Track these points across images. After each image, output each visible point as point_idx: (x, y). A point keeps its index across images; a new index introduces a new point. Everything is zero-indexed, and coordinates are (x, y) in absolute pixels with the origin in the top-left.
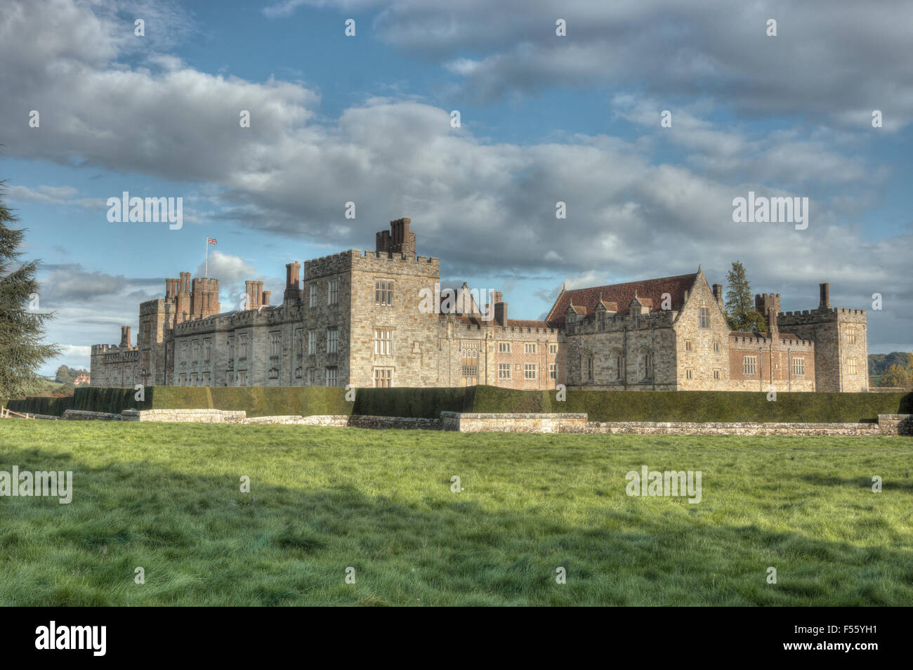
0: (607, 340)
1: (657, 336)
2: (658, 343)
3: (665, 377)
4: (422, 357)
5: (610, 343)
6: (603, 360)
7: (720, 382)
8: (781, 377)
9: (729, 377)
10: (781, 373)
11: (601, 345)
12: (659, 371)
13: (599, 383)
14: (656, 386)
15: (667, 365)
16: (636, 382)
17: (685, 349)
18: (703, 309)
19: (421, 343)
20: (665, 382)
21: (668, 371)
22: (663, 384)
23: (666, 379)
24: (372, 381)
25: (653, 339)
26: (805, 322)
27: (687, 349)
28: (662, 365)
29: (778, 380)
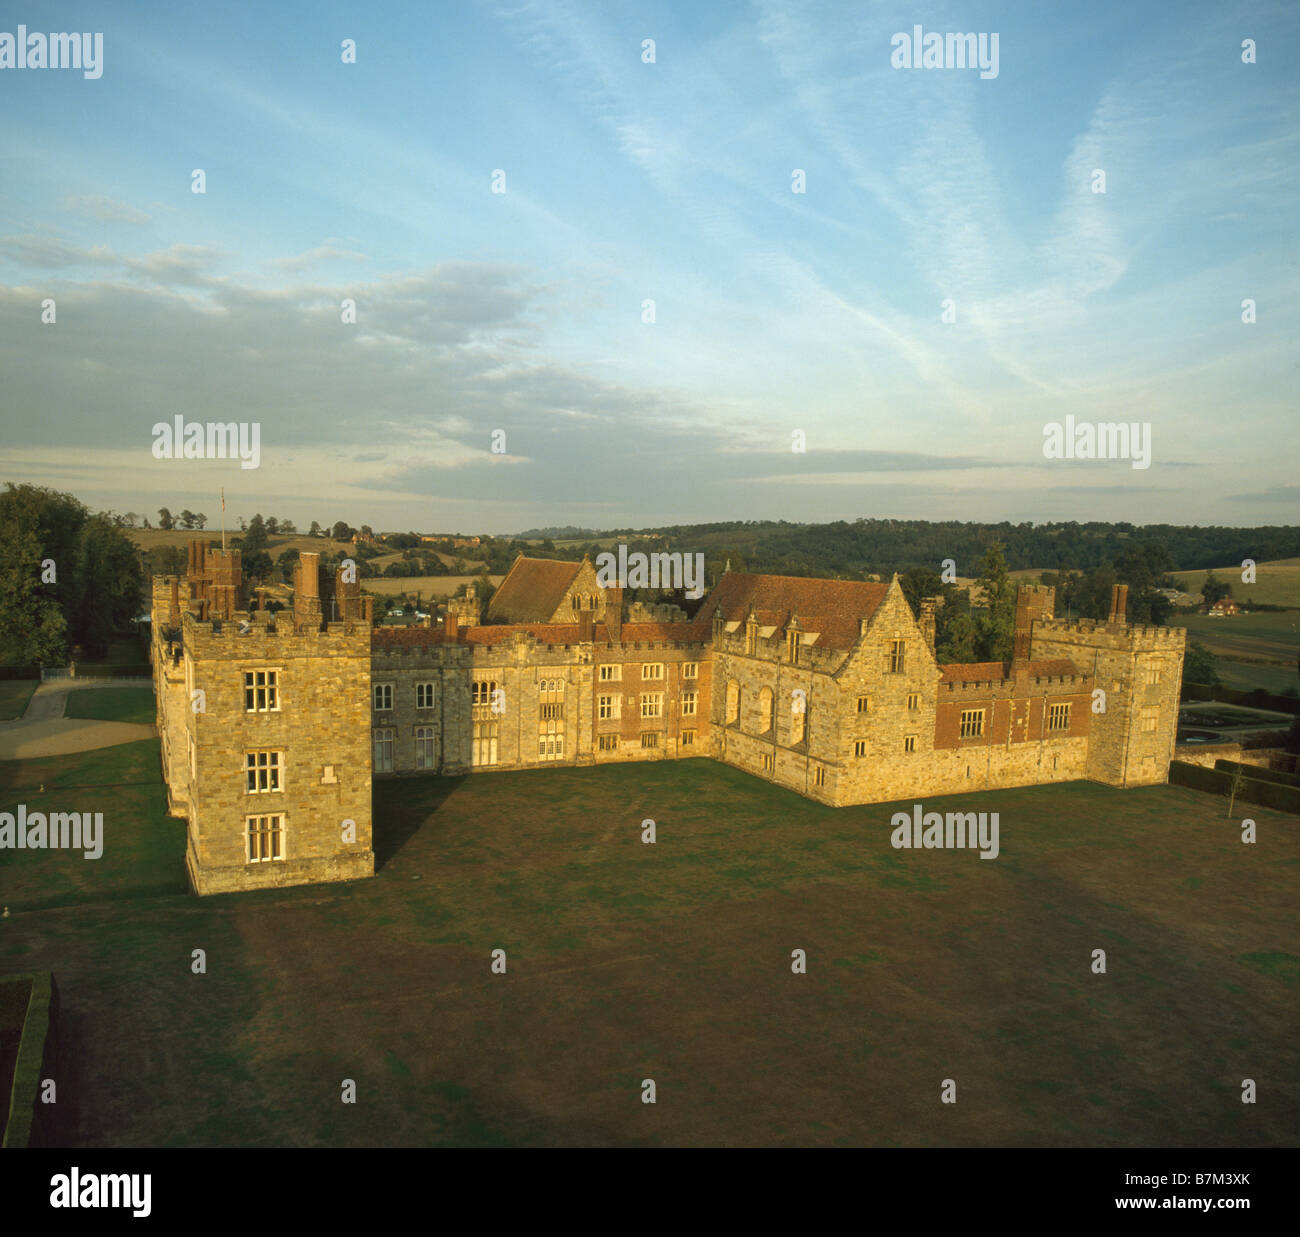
0: (758, 670)
1: (817, 684)
2: (818, 695)
3: (823, 751)
4: (339, 791)
5: (761, 676)
6: (752, 699)
7: (915, 755)
8: (1025, 738)
9: (932, 746)
10: (1026, 731)
11: (751, 676)
12: (816, 738)
13: (745, 731)
14: (811, 760)
15: (828, 732)
16: (788, 746)
17: (856, 710)
18: (896, 643)
19: (337, 767)
20: (822, 758)
21: (828, 742)
22: (820, 760)
23: (824, 754)
24: (242, 837)
25: (812, 688)
26: (1083, 642)
27: (859, 710)
28: (821, 731)
29: (1020, 742)
